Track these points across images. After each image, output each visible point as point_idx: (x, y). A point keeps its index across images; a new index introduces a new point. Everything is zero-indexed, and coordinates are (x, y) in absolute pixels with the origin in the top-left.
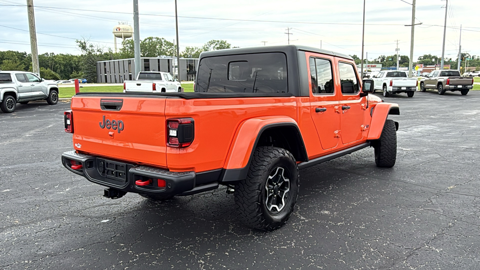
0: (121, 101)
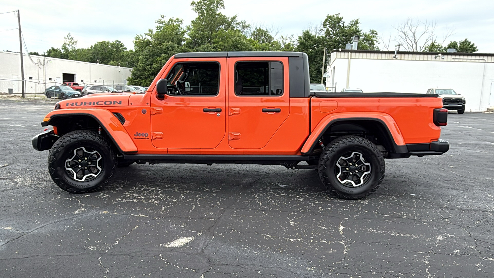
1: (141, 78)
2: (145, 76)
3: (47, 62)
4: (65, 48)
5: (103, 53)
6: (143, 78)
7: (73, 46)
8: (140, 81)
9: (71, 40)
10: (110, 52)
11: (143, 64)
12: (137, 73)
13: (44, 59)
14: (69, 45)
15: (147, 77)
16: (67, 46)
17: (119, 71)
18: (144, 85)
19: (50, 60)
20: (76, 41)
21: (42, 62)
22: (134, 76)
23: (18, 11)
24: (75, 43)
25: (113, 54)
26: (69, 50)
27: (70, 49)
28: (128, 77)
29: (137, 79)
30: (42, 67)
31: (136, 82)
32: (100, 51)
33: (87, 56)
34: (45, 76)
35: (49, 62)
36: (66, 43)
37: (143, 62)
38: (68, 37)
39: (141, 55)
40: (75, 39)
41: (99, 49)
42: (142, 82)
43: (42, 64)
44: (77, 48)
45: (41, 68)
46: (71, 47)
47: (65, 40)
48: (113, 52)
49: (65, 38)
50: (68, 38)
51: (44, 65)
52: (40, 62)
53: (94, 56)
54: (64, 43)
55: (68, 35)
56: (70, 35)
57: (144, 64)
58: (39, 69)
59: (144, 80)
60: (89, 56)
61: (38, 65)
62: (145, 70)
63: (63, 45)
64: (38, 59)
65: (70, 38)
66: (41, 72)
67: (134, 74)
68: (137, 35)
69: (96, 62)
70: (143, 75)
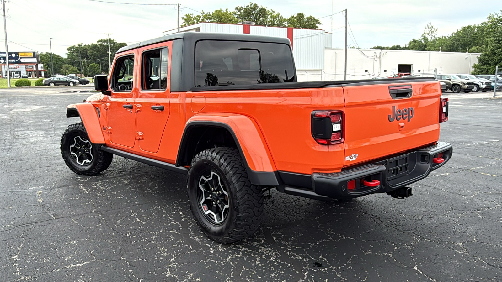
0: (410, 87)
1: (489, 65)
2: (494, 62)
3: (383, 55)
4: (425, 39)
5: (465, 38)
6: (492, 64)
7: (432, 35)
8: (487, 68)
9: (431, 29)
10: (473, 37)
11: (492, 47)
12: (485, 59)
13: (380, 52)
14: (428, 34)
15: (497, 62)
16: (427, 36)
17: (466, 58)
18: (492, 73)
19: (386, 52)
20: (436, 29)
21: (378, 56)
22: (481, 62)
23: (346, 10)
24: (435, 32)
25: (477, 39)
26: (428, 40)
27: (429, 37)
28: (474, 64)
29: (484, 65)
30: (378, 60)
31: (482, 69)
32: (462, 37)
33: (446, 43)
34: (380, 68)
35: (384, 54)
36: (426, 33)
37: (493, 45)
38: (428, 26)
39: (492, 37)
40: (435, 27)
41: (461, 35)
42: (490, 69)
43: (378, 57)
44: (437, 37)
45: (376, 61)
46: (431, 36)
47: (425, 30)
48: (477, 37)
49: (425, 27)
50: (428, 28)
51: (380, 57)
52: (376, 55)
53: (454, 43)
54: (424, 33)
55: (428, 24)
56: (430, 24)
57: (494, 47)
58: (375, 61)
59: (492, 66)
60: (448, 44)
61: (374, 58)
62: (495, 54)
63: (423, 35)
64: (374, 53)
65: (430, 27)
66: (377, 64)
67: (480, 60)
68: (491, 14)
69: (439, 50)
70: (492, 60)
